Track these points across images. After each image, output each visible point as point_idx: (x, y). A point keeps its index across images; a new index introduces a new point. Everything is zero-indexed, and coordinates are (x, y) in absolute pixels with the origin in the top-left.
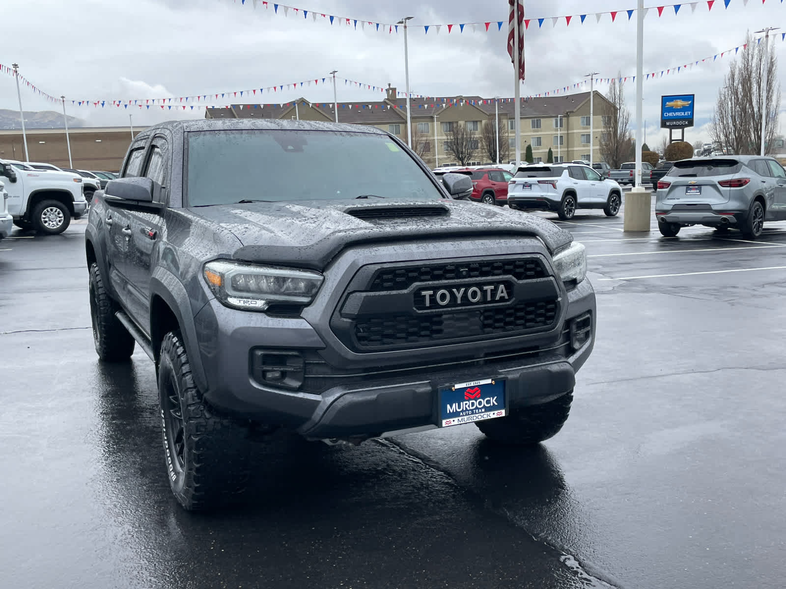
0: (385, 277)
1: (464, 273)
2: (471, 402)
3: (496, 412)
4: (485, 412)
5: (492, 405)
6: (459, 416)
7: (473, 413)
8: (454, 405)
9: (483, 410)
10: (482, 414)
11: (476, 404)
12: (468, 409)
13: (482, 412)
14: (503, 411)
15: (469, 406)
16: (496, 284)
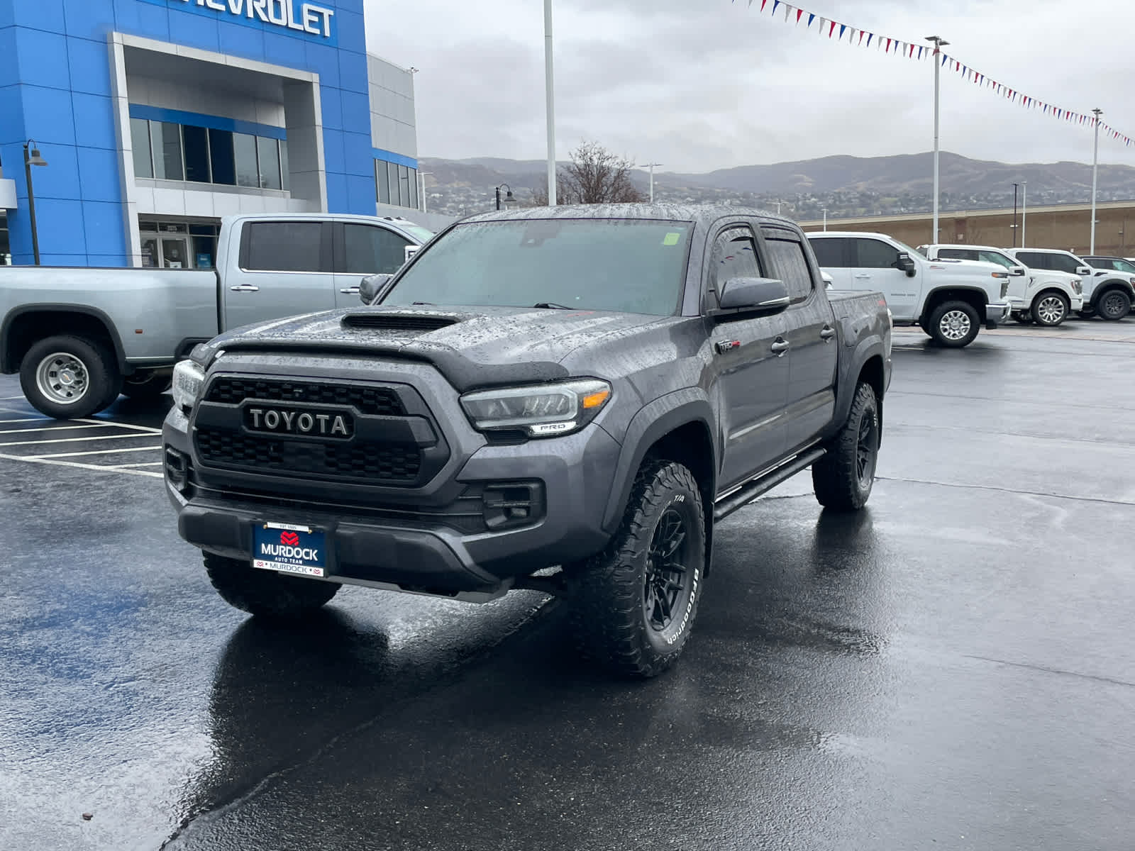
0: (223, 387)
1: (297, 395)
2: (288, 548)
3: (313, 569)
4: (303, 564)
5: (311, 559)
6: (274, 560)
7: (288, 562)
8: (269, 545)
9: (301, 562)
10: (297, 566)
11: (294, 552)
12: (284, 555)
13: (299, 564)
14: (321, 570)
15: (285, 552)
16: (333, 413)
